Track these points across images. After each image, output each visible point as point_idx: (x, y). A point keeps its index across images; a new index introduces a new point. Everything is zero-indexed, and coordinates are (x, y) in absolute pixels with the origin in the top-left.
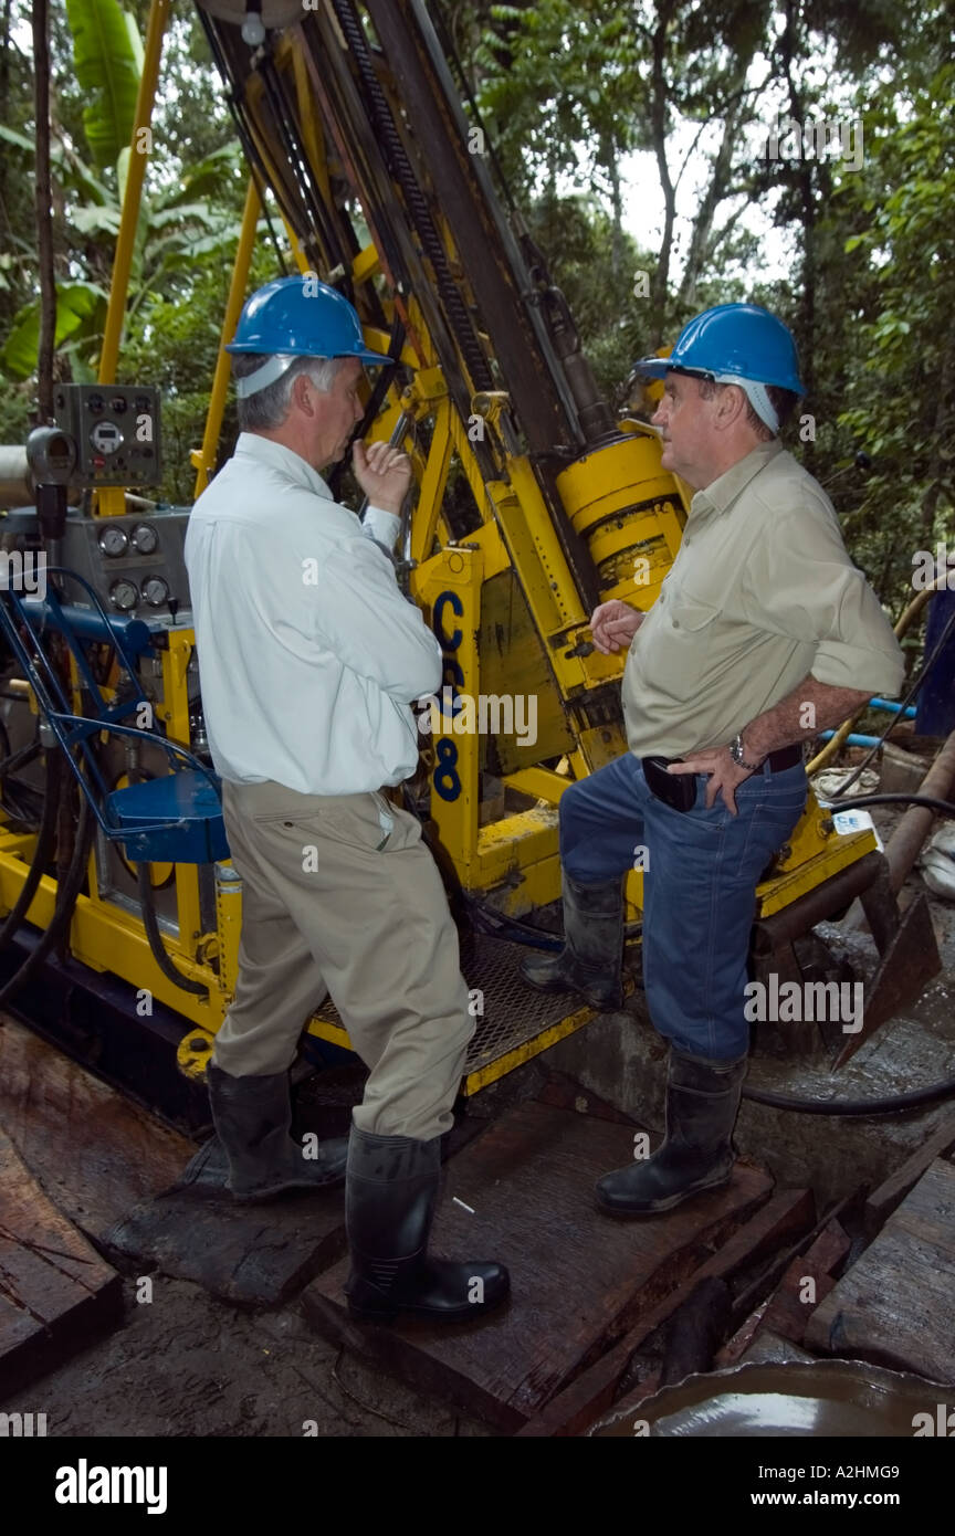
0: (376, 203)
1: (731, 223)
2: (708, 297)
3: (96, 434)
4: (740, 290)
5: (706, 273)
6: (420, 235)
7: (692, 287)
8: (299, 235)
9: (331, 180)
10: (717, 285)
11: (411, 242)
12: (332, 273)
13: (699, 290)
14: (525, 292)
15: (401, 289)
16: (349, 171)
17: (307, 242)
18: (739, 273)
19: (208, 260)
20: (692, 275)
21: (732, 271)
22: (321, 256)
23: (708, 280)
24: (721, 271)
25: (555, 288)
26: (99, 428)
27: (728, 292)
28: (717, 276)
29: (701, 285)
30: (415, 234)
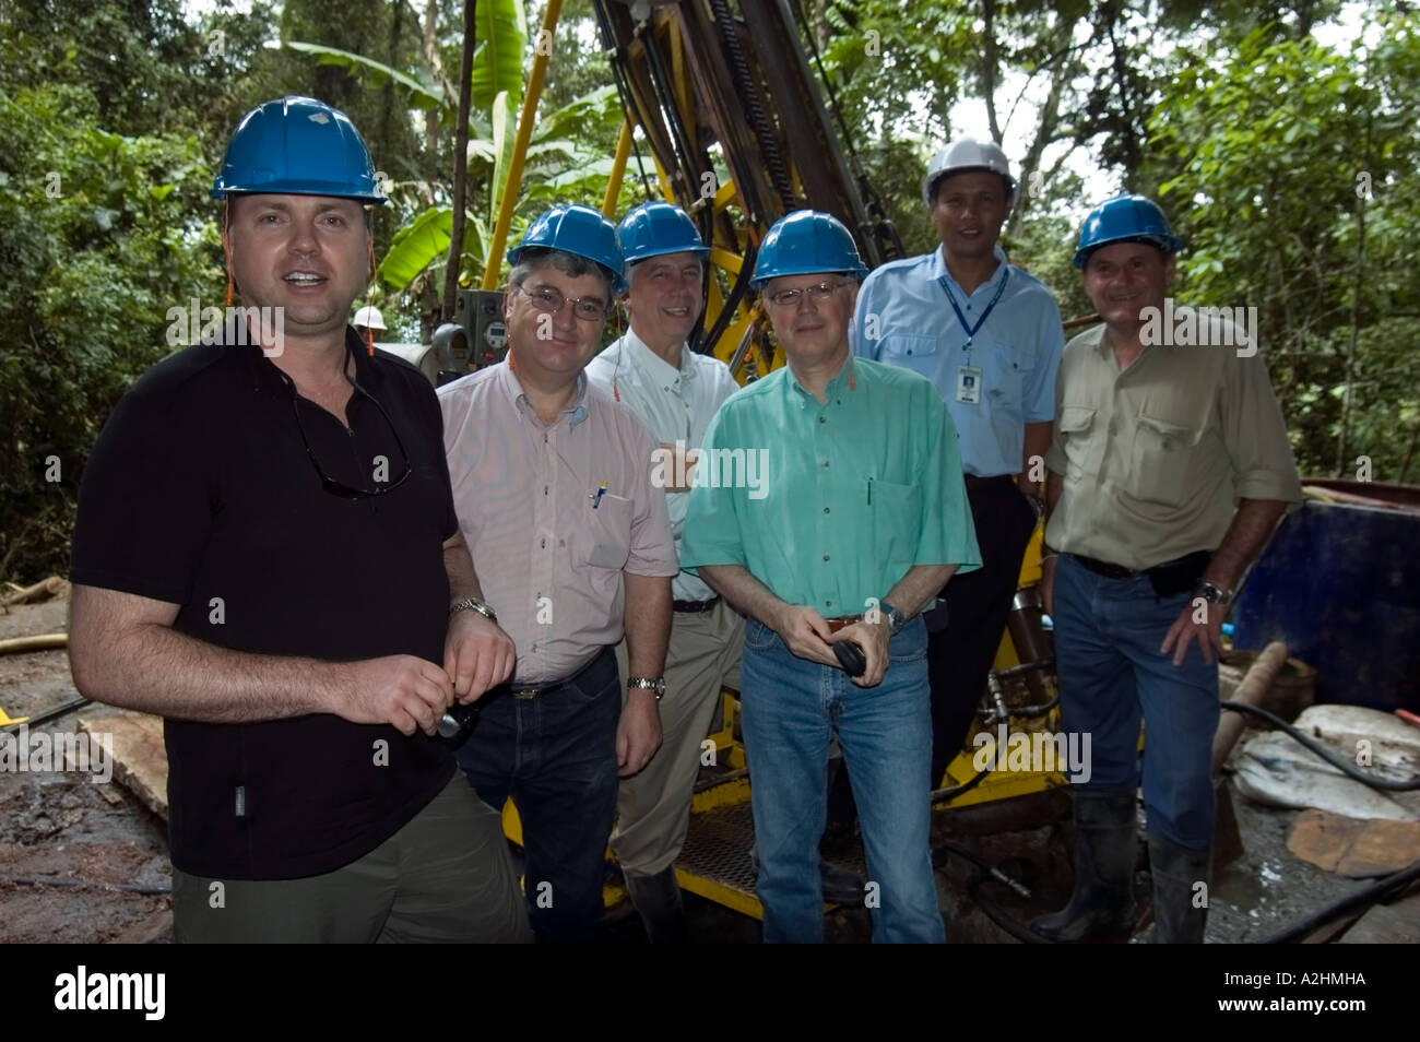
0: (735, 146)
1: (1058, 165)
2: (1035, 234)
3: (489, 331)
4: (1067, 227)
5: (1033, 210)
6: (771, 175)
7: (1019, 223)
8: (668, 172)
9: (697, 127)
10: (1044, 222)
11: (764, 179)
12: (695, 204)
13: (1026, 227)
14: (862, 224)
15: (754, 219)
16: (714, 120)
17: (674, 177)
18: (1065, 211)
19: (569, 191)
20: (1020, 212)
21: (1058, 209)
22: (685, 189)
23: (1035, 217)
24: (1048, 210)
25: (888, 221)
26: (491, 327)
27: (1055, 229)
28: (1044, 213)
29: (1028, 222)
30: (766, 173)
